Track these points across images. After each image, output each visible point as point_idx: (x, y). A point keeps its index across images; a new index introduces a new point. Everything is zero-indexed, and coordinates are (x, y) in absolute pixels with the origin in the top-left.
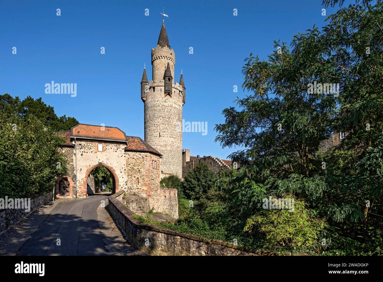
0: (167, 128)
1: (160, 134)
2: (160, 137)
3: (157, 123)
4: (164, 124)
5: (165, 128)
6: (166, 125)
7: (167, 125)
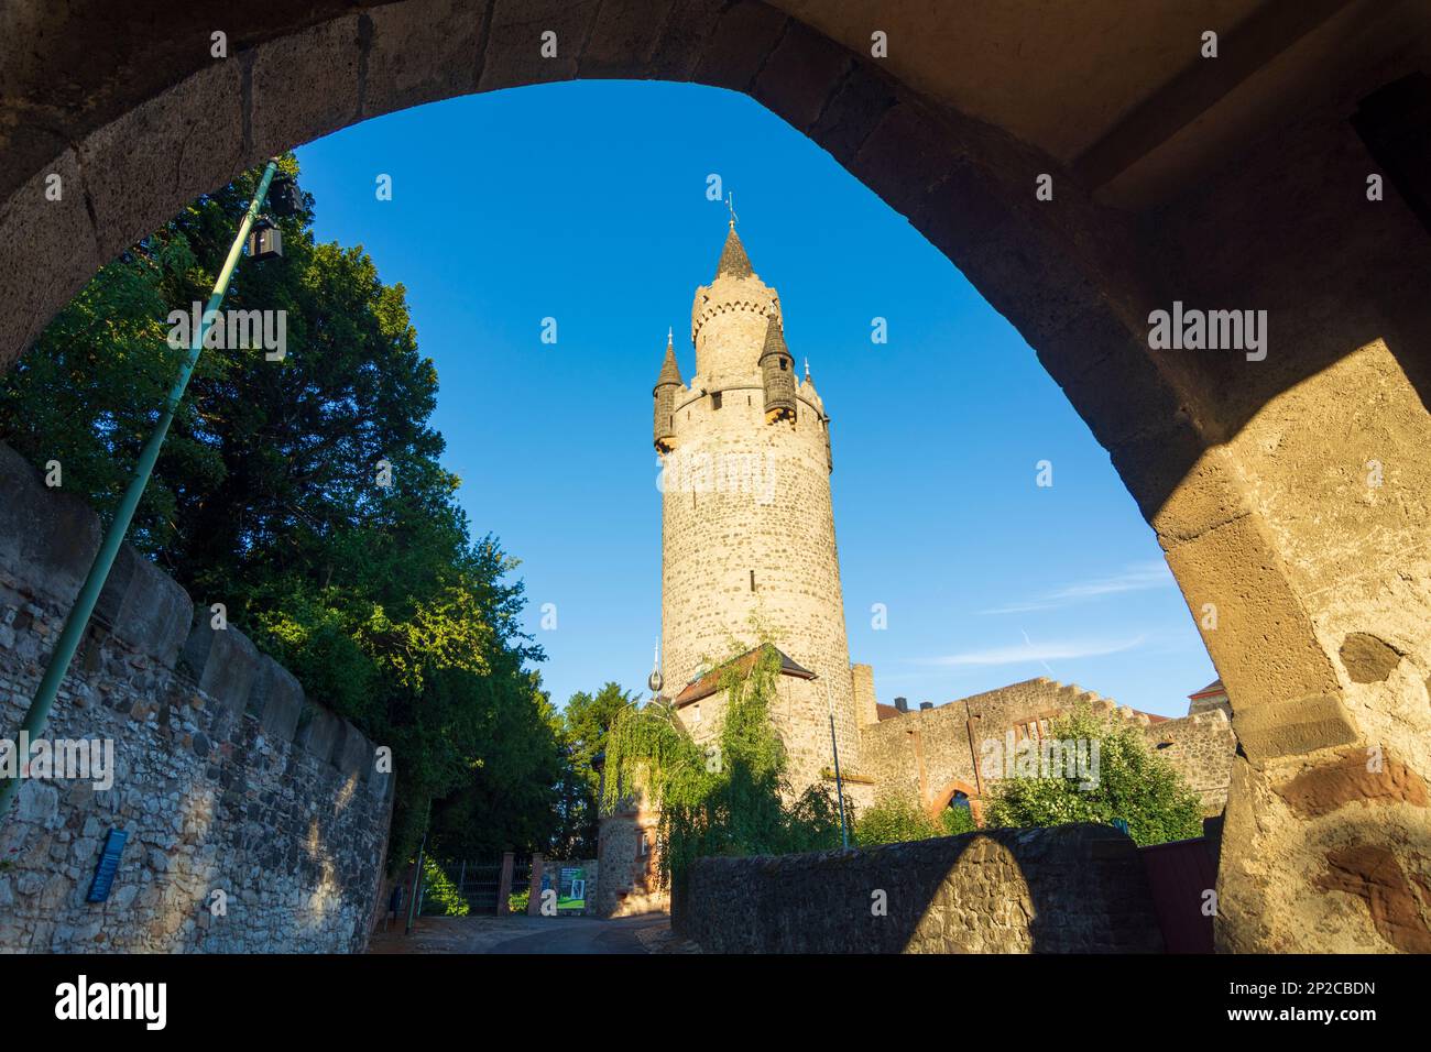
0: (784, 551)
1: (752, 577)
2: (753, 589)
3: (739, 529)
4: (773, 531)
5: (777, 551)
6: (780, 537)
7: (785, 539)
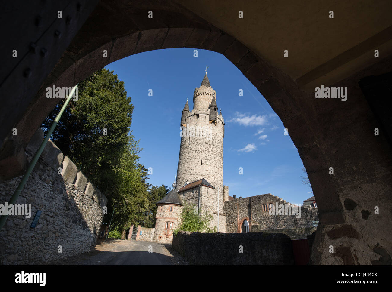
0: (210, 156)
1: (202, 161)
3: (199, 149)
6: (209, 152)
7: (211, 153)
